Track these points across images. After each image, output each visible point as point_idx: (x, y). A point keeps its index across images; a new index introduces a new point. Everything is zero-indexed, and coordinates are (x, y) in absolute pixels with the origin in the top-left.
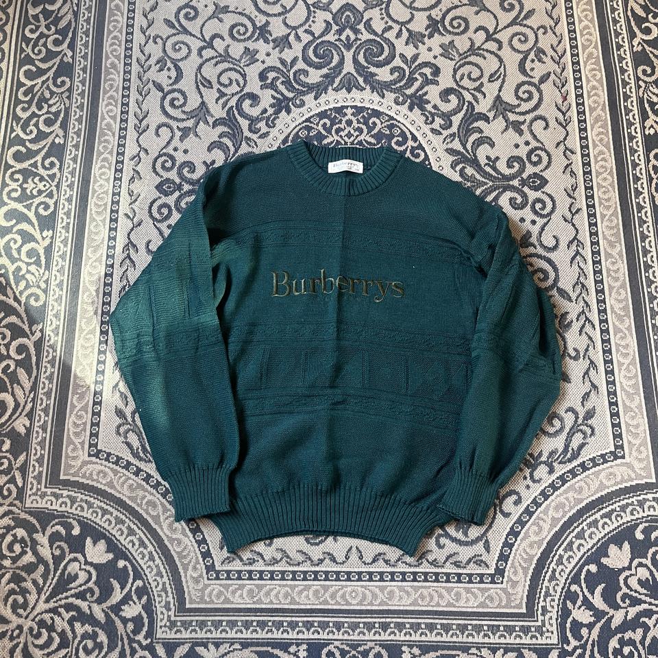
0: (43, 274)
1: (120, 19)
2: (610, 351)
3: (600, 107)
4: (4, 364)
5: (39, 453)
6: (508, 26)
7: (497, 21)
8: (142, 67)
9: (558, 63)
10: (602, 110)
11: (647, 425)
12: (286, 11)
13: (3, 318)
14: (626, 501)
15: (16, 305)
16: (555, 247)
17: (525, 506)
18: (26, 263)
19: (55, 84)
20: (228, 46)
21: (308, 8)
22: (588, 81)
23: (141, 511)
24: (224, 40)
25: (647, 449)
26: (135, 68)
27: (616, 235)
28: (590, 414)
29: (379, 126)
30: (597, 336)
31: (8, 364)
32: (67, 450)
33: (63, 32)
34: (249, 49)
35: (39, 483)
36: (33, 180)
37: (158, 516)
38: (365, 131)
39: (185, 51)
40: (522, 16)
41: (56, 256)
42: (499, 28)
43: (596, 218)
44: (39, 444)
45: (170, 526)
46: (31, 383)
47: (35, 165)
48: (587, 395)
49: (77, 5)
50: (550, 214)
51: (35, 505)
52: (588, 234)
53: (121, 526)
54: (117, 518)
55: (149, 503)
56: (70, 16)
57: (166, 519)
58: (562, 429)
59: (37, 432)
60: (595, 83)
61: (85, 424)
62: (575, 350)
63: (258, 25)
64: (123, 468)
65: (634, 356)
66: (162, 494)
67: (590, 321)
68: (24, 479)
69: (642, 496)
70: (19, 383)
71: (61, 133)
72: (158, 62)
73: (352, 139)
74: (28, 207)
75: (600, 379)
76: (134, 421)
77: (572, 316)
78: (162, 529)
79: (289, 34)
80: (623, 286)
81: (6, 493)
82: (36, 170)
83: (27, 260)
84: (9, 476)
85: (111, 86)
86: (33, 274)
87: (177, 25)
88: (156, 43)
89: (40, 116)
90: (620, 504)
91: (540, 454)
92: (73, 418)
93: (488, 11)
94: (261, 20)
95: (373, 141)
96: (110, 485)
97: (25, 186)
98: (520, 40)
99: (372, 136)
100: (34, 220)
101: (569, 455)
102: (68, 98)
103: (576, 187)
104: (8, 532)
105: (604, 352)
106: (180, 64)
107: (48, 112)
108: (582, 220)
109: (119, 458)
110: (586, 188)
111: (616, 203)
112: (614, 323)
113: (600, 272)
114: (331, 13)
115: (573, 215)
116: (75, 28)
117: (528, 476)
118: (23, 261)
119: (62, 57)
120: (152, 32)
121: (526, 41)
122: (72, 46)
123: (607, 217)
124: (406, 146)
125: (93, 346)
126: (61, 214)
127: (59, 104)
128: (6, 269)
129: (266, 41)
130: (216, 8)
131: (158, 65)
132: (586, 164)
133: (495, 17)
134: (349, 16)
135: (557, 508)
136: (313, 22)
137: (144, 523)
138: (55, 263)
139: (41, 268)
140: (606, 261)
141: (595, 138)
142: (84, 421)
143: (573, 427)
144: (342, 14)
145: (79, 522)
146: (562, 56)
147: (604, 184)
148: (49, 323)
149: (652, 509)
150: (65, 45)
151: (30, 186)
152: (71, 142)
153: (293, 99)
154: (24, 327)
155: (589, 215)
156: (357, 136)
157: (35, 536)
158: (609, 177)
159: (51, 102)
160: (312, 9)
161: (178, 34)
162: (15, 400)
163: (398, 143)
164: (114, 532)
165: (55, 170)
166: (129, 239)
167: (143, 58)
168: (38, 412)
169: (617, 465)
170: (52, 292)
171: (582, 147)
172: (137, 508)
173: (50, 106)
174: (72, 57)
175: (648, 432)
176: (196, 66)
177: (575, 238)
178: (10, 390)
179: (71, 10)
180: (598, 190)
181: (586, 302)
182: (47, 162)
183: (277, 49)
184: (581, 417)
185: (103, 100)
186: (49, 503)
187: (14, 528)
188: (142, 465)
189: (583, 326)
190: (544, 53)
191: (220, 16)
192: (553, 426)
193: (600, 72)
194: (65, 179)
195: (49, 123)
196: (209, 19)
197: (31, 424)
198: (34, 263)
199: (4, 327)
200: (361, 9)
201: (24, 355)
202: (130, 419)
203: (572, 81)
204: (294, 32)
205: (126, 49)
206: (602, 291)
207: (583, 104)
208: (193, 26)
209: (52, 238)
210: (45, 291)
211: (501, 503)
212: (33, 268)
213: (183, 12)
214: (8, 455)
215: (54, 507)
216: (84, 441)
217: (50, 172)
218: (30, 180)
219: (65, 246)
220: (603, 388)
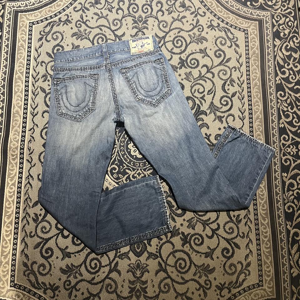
0: (280, 106)
1: (264, 249)
2: (27, 64)
3: (10, 185)
4: (290, 67)
5: (268, 31)
6: (50, 238)
7: (56, 242)
8: (248, 217)
9: (27, 213)
10: (9, 184)
11: (17, 34)
12: (173, 253)
13: (294, 86)
14: (32, 7)
15: (290, 92)
16: (44, 113)
17: (72, 6)
18: (289, 112)
19: (293, 208)
20: (204, 231)
21: (160, 254)
22: (13, 201)
23: (224, 9)
24: (206, 235)
25: (19, 25)
26: (252, 217)
27: (14, 117)
28: (41, 39)
29: (124, 179)
30: (31, 71)
31: (288, 66)
32: (257, 32)
33: (294, 242)
34: (192, 228)
35: (266, 20)
36: (294, 153)
37: (217, 7)
38: (131, 176)
39: (227, 228)
40: (42, 245)
41: (276, 114)
42: (56, 237)
43: (23, 126)
44: (269, 35)
45: (212, 4)
46: (276, 58)
47: (295, 161)
48: (40, 47)
49: (290, 259)
50: (44, 129)
51: (267, 13)
52: (28, 118)
53: (231, 4)
54: (233, 7)
55: (221, 12)
56: (293, 252)
57: (214, 7)
58: (53, 34)
59: (270, 39)
60: (10, 200)
61: (251, 42)
62: (42, 66)
63: (188, 245)
64: (233, 25)
65: (17, 62)
66: (217, 15)
67: (34, 78)
68: (273, 22)
69: (25, 8)
70: (282, 59)
71: (284, 178)
72: (241, 220)
73: (138, 172)
74: (293, 139)
75: (33, 53)
76: (231, 43)
77: (41, 80)
78: (215, 3)
79: (171, 237)
80: (16, 93)
81: (279, 17)
82: (293, 158)
83: (289, 113)
84: (278, 23)
85: (263, 207)
86: (285, 106)
87: (233, 245)
88: (243, 233)
89: (297, 189)
90: (35, 6)
91: (63, 25)
92: (257, 44)
93: (60, 249)
94: (187, 248)
95: (127, 171)
96: (238, 19)
97: (297, 150)
98: (45, 229)
99: (128, 173)
100: (289, 132)
101: (52, 24)
102: (284, 200)
103: (29, 142)
104: (275, 3)
105: (30, 65)
106: (229, 219)
107: (293, 191)
108: (29, 125)
109: (235, 28)
110: (24, 141)
111: (12, 132)
112: (23, 76)
113: (25, 100)
114: (148, 252)
115: (33, 128)
116: (288, 244)
117: (69, 17)
118: (290, 112)
119: (292, 225)
120: (246, 241)
121: (42, 228)
122: (288, 232)
123: (17, 126)
124: (111, 167)
125: (253, 73)
126: (277, 135)
127: (289, 196)
128: (297, 109)
129: (183, 233)
130: (212, 256)
131: (240, 218)
132: (22, 154)
133: (57, 244)
134: (138, 249)
135: (60, 5)
136: (157, 246)
137: (222, 5)
138: (276, 111)
139: (282, 109)
140: (21, 105)
141: (16, 168)
142: (252, 43)
143: (48, 35)
144: (141, 249)
145: (248, 7)
146: (24, 218)
147: (15, 142)
148: (273, 84)
149: (22, 4)
150: (292, 232)
151: (295, 150)
152: (278, 174)
153: (168, 196)
154: (284, 82)
155: (25, 127)
156: (135, 174)
157: (264, 2)
158: (12, 146)
159: (293, 197)
160: (158, 255)
161: (232, 239)
162: (282, 52)
163: (115, 169)
164: (234, 2)
165: (284, 158)
166: (243, 122)
167: (249, 223)
168: (271, 47)
169: (33, 20)
170: (275, 97)
171: (23, 163)
172: (226, 10)
173: (293, 195)
174: (287, 225)
175: (18, 32)
176: (220, 219)
177: (34, 116)
178: (285, 56)
179: (293, 256)
180: (18, 140)
181: (34, 86)
182: (289, 163)
183: (177, 228)
184: (44, 38)
185: (266, 197)
186: (261, 13)
187: (273, 5)
188: (226, 26)
189: (37, 76)
190: (33, 219)
191: (209, 250)
192: (56, 36)
193: (6, 206)
194: (278, 153)
195: (291, 185)
196: (215, 249)
197: (274, 42)
198: (285, 112)
199: (293, 82)
200: (131, 252)
201: (282, 70)
202: (233, 43)
203: (21, 202)
204: (168, 239)
205: (258, 229)
206: (26, 91)
207: (18, 187)
208: (224, 244)
209: (279, 123)
210: (278, 98)
211: (82, 7)
212: (285, 109)
213: (230, 254)
214: (281, 31)
215: (259, 12)
216: (251, 35)
217: (286, 157)
218: (295, 153)
219: (272, 119)
220: (33, 49)
